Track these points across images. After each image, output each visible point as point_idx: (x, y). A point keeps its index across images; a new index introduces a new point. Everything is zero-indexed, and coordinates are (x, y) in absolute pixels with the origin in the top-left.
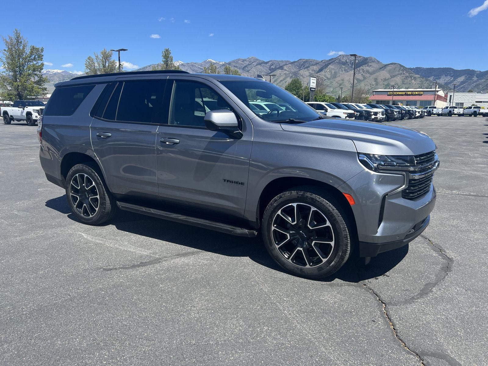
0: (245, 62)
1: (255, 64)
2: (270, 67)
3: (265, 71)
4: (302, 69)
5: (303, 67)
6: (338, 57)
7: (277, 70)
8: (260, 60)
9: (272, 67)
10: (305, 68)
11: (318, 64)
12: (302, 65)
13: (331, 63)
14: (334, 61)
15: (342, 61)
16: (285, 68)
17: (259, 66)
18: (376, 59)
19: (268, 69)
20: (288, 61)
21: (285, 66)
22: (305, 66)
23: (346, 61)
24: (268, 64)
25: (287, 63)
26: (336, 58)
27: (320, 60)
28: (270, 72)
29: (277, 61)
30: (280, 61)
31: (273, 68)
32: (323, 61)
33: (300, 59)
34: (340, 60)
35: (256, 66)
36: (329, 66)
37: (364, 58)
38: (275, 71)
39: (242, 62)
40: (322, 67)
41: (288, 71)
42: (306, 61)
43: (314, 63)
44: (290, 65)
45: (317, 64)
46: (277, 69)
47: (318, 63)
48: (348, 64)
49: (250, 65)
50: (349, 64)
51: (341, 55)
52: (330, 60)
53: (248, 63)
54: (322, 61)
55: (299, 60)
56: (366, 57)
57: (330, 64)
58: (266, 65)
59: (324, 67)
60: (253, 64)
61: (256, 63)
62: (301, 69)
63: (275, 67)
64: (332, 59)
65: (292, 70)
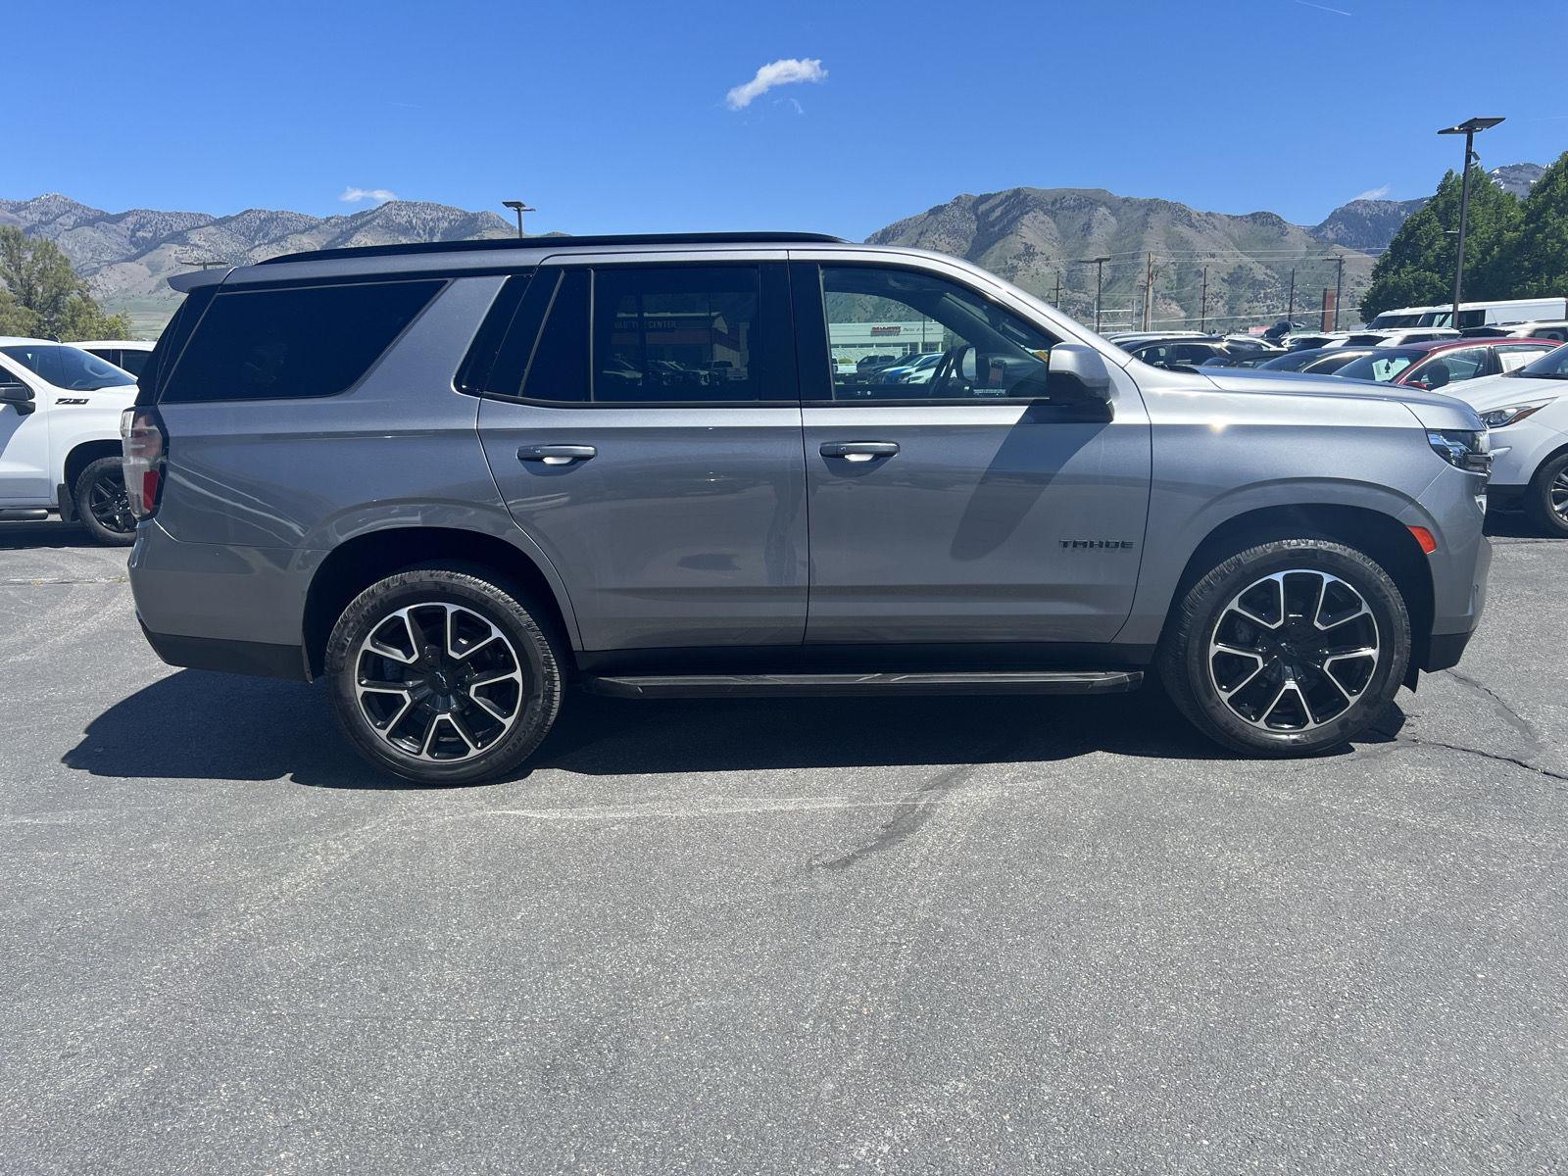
0: (23, 213)
1: (69, 221)
2: (133, 235)
3: (115, 247)
4: (259, 245)
5: (263, 237)
6: (380, 208)
7: (162, 245)
8: (88, 209)
9: (140, 234)
10: (271, 242)
11: (314, 231)
12: (257, 232)
13: (362, 226)
14: (368, 222)
15: (397, 221)
16: (195, 237)
17: (88, 231)
18: (503, 220)
19: (126, 242)
20: (201, 215)
21: (196, 231)
22: (267, 234)
23: (410, 222)
24: (122, 225)
25: (199, 222)
26: (374, 212)
27: (322, 216)
28: (134, 251)
29: (159, 213)
30: (170, 215)
31: (144, 238)
32: (333, 221)
33: (247, 211)
34: (388, 219)
35: (73, 229)
36: (354, 239)
37: (466, 214)
38: (155, 248)
39: (11, 211)
40: (330, 239)
41: (210, 251)
42: (272, 218)
43: (301, 227)
44: (212, 229)
45: (312, 228)
46: (164, 242)
47: (316, 227)
48: (418, 232)
49: (47, 223)
50: (421, 231)
51: (389, 203)
52: (354, 217)
53: (36, 217)
54: (328, 220)
55: (245, 213)
56: (471, 212)
57: (356, 229)
58: (115, 227)
59: (337, 238)
60: (59, 220)
61: (73, 218)
62: (257, 243)
63: (155, 234)
64: (362, 214)
65: (223, 247)
